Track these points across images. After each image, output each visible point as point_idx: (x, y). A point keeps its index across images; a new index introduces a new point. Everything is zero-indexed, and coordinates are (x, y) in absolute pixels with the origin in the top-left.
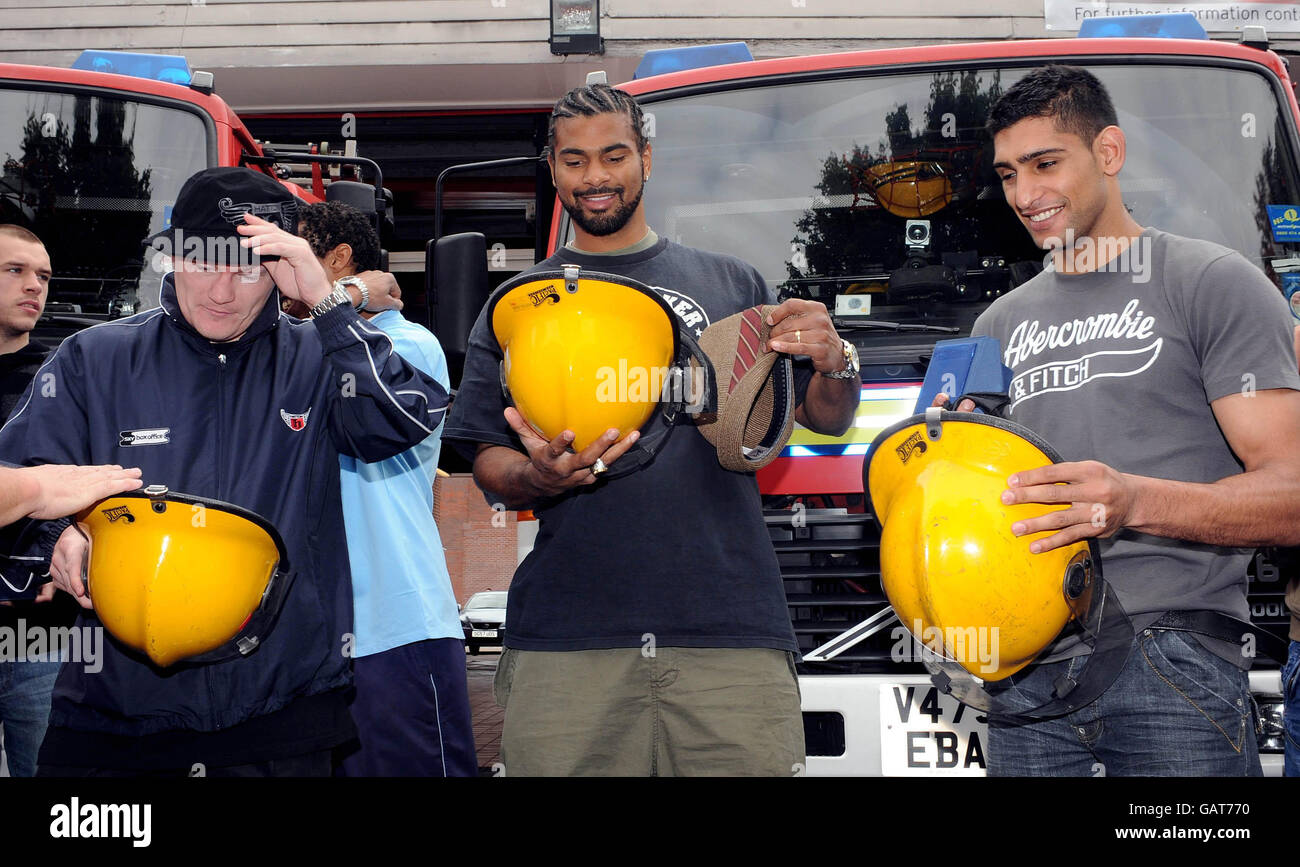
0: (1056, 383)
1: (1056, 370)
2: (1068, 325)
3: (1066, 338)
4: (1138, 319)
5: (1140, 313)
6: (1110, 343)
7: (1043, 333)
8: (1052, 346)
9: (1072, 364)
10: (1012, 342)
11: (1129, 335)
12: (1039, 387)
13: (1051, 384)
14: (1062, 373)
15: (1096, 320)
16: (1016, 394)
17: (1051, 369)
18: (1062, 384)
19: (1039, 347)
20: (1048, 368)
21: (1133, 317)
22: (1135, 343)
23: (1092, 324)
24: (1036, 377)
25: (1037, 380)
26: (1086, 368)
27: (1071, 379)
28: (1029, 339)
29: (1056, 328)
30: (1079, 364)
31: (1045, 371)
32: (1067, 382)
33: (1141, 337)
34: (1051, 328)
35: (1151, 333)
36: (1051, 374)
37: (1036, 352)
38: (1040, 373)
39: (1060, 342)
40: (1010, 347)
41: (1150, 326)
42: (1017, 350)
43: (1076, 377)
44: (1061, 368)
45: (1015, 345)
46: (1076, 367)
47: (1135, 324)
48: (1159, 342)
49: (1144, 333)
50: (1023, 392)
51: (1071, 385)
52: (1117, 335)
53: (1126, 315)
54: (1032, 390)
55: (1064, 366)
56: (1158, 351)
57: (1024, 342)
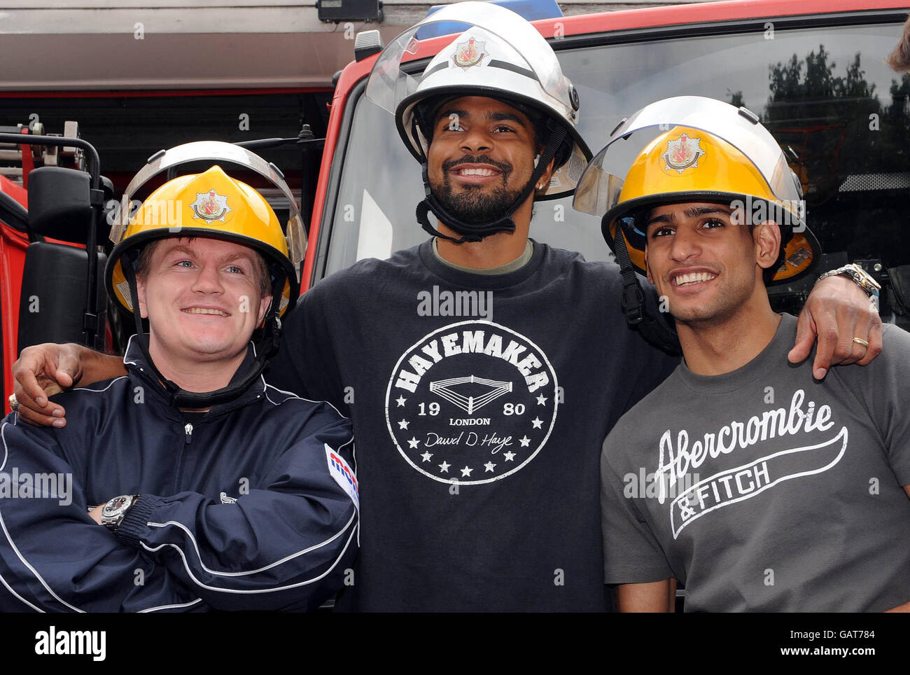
0: (730, 495)
1: (726, 480)
2: (727, 430)
3: (727, 444)
4: (811, 410)
5: (812, 404)
6: (788, 441)
7: (698, 443)
8: (714, 455)
9: (743, 470)
10: (661, 460)
11: (808, 429)
12: (710, 502)
13: (724, 497)
14: (732, 482)
15: (761, 419)
16: (682, 514)
17: (720, 480)
18: (736, 494)
19: (697, 460)
20: (716, 480)
21: (805, 408)
22: (817, 436)
23: (758, 424)
24: (703, 493)
25: (707, 495)
26: (765, 472)
27: (746, 486)
28: (682, 452)
29: (713, 436)
30: (751, 469)
31: (714, 484)
32: (741, 491)
33: (822, 429)
34: (707, 436)
35: (832, 423)
36: (721, 487)
37: (696, 465)
38: (707, 487)
39: (721, 448)
40: (661, 465)
41: (828, 417)
42: (671, 466)
43: (752, 484)
44: (731, 477)
45: (667, 461)
46: (749, 474)
47: (810, 416)
48: (844, 431)
49: (825, 424)
50: (691, 511)
51: (747, 494)
52: (793, 431)
53: (795, 408)
54: (703, 506)
55: (734, 474)
56: (845, 441)
57: (675, 456)
